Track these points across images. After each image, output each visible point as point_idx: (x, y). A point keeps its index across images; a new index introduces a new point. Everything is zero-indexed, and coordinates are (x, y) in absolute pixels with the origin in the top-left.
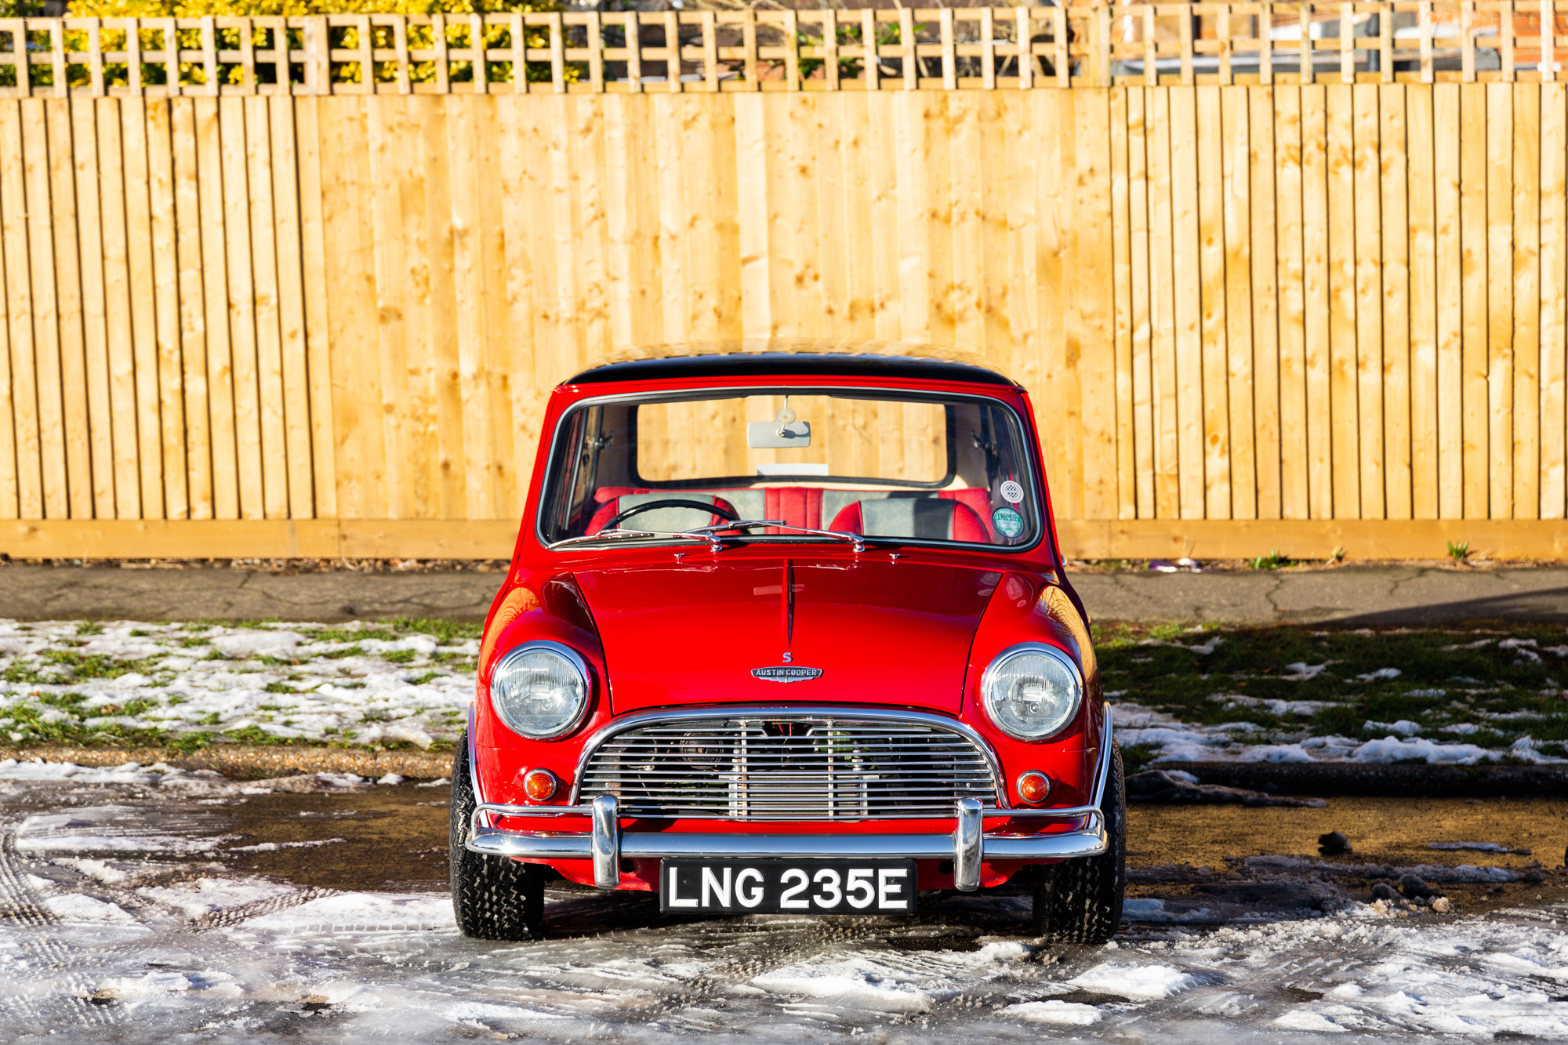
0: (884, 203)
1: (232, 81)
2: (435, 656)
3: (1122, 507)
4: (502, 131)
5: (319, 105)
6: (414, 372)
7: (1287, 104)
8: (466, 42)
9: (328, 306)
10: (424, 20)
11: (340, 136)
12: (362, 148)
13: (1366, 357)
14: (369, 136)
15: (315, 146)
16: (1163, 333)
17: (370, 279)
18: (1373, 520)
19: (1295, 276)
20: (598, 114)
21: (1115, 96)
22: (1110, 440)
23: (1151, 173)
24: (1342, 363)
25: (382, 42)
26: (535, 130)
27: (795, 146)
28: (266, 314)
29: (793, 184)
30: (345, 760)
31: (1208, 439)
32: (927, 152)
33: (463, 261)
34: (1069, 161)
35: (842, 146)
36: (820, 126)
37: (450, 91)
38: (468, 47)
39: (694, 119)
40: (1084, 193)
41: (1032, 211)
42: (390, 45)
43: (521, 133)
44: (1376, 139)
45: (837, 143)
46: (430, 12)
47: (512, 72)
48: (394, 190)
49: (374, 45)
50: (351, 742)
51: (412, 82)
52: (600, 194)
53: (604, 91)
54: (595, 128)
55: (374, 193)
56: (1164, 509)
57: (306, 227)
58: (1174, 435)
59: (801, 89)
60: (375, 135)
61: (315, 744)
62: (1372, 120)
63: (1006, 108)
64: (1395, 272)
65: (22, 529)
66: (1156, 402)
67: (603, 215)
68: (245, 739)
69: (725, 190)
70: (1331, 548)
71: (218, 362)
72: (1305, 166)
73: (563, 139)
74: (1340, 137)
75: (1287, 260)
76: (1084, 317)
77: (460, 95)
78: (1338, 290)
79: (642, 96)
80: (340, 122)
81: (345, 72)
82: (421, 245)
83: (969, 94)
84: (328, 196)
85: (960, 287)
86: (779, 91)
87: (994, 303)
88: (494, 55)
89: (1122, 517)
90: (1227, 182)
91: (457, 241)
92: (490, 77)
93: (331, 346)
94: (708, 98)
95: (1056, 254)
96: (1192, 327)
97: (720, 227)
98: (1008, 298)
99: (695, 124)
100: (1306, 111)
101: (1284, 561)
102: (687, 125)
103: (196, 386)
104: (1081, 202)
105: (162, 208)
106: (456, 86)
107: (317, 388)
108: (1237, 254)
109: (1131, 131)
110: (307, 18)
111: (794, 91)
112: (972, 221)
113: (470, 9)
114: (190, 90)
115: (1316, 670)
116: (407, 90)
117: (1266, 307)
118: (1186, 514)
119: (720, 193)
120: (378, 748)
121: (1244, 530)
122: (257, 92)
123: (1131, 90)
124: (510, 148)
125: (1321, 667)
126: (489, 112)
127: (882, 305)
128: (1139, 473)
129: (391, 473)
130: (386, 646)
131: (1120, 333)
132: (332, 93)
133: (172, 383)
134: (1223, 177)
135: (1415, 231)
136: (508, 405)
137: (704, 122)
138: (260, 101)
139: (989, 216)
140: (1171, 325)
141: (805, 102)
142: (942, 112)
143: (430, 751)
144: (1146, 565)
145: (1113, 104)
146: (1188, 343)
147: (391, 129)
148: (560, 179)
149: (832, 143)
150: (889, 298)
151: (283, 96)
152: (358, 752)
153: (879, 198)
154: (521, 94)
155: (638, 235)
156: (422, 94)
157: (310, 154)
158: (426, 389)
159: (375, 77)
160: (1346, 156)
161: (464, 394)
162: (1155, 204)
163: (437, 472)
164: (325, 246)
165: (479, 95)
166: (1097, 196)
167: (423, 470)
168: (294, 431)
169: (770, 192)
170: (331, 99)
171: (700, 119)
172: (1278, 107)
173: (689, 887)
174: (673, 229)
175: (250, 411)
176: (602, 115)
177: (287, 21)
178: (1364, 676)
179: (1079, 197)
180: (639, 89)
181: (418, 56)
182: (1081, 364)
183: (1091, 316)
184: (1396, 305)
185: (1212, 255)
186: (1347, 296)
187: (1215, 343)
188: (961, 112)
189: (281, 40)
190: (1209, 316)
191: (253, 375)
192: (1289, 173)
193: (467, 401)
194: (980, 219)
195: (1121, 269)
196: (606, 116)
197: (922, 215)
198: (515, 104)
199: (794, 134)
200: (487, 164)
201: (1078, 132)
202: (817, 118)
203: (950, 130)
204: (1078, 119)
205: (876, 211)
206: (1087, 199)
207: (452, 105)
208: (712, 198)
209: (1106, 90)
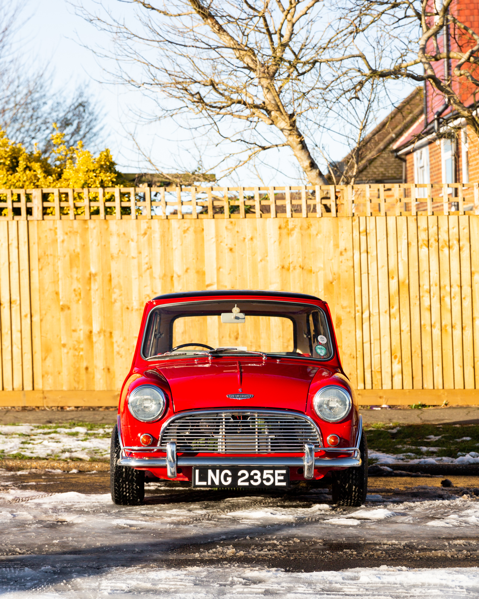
0: (263, 262)
1: (3, 215)
2: (87, 434)
3: (359, 384)
4: (111, 234)
5: (38, 224)
6: (74, 331)
7: (423, 224)
8: (97, 199)
9: (40, 304)
10: (80, 190)
11: (46, 236)
12: (55, 241)
13: (455, 324)
14: (58, 236)
15: (36, 240)
16: (374, 314)
17: (57, 293)
18: (459, 389)
19: (427, 291)
20: (149, 228)
21: (355, 220)
22: (354, 357)
23: (369, 251)
24: (446, 326)
25: (64, 199)
26: (124, 234)
27: (228, 240)
28: (15, 308)
29: (227, 256)
30: (56, 464)
31: (393, 357)
32: (280, 242)
33: (95, 286)
34: (337, 246)
35: (246, 240)
36: (238, 232)
37: (90, 218)
38: (98, 201)
40: (342, 258)
41: (322, 266)
42: (67, 201)
43: (118, 235)
44: (458, 237)
45: (244, 239)
46: (83, 187)
47: (115, 211)
48: (68, 258)
49: (60, 200)
50: (58, 458)
51: (75, 215)
52: (150, 259)
53: (152, 218)
54: (148, 233)
55: (59, 259)
56: (376, 385)
57: (32, 272)
58: (379, 355)
59: (230, 217)
60: (60, 236)
61: (44, 459)
62: (456, 230)
63: (311, 225)
64: (466, 290)
66: (372, 342)
67: (151, 268)
68: (15, 457)
69: (200, 258)
70: (443, 401)
72: (430, 248)
73: (135, 237)
74: (443, 236)
75: (423, 285)
76: (343, 308)
77: (94, 220)
78: (444, 297)
79: (167, 220)
80: (46, 231)
81: (49, 211)
82: (78, 280)
83: (297, 219)
84: (41, 260)
86: (221, 218)
88: (108, 204)
89: (359, 388)
90: (399, 254)
91: (92, 278)
92: (107, 213)
93: (41, 320)
94: (193, 221)
95: (331, 283)
96: (386, 312)
97: (198, 272)
99: (188, 231)
100: (430, 226)
101: (424, 406)
102: (185, 232)
104: (341, 262)
106: (93, 216)
107: (35, 337)
108: (403, 283)
109: (361, 234)
110: (34, 190)
111: (227, 219)
112: (298, 270)
113: (99, 186)
115: (437, 438)
116: (73, 218)
117: (415, 304)
118: (385, 387)
119: (198, 259)
120: (69, 460)
121: (408, 393)
122: (13, 219)
123: (361, 218)
124: (114, 241)
125: (440, 437)
128: (365, 371)
129: (65, 372)
130: (67, 431)
131: (357, 314)
132: (43, 219)
134: (398, 252)
135: (474, 274)
136: (112, 344)
137: (192, 230)
138: (15, 222)
139: (304, 268)
140: (378, 311)
141: (231, 222)
142: (286, 227)
143: (90, 461)
144: (369, 407)
145: (354, 223)
146: (385, 318)
147: (67, 234)
148: (134, 253)
149: (242, 239)
151: (24, 220)
152: (61, 462)
153: (261, 261)
154: (119, 219)
155: (165, 275)
157: (34, 243)
158: (79, 338)
159: (61, 213)
160: (446, 244)
161: (95, 339)
162: (371, 263)
163: (83, 371)
164: (39, 280)
165: (102, 220)
166: (348, 260)
167: (78, 370)
168: (26, 355)
169: (218, 258)
170: (43, 222)
171: (190, 229)
172: (419, 225)
173: (203, 477)
174: (180, 273)
175: (8, 347)
176: (151, 228)
177: (26, 191)
178: (457, 440)
179: (340, 260)
180: (165, 218)
181: (78, 205)
182: (342, 327)
183: (346, 307)
184: (467, 303)
185: (394, 283)
186: (447, 300)
187: (395, 318)
188: (293, 226)
189: (23, 198)
190: (393, 307)
191: (10, 332)
192: (424, 251)
193: (96, 342)
194: (301, 269)
195: (358, 289)
196: (153, 228)
197: (278, 267)
198: (116, 223)
199: (227, 235)
200: (105, 247)
201: (340, 234)
202: (236, 229)
203: (289, 234)
204: (340, 229)
205: (260, 266)
206: (344, 261)
207: (91, 224)
208: (194, 261)
209: (351, 218)
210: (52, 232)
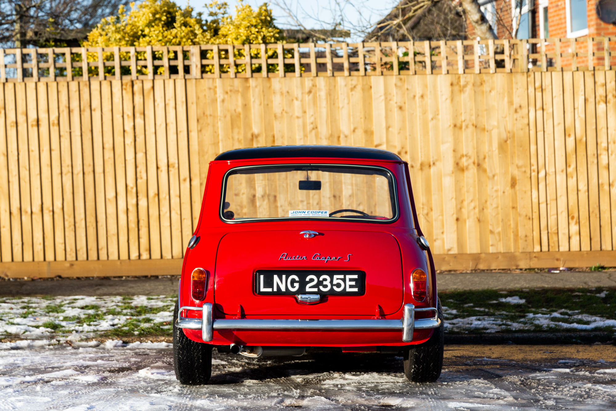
0: (434, 121)
1: (159, 73)
3: (535, 246)
4: (274, 93)
5: (196, 83)
6: (236, 195)
7: (600, 78)
8: (259, 56)
9: (200, 168)
10: (241, 47)
11: (205, 96)
12: (214, 100)
14: (218, 95)
15: (195, 100)
16: (551, 174)
19: (605, 149)
20: (314, 86)
21: (530, 76)
22: (529, 219)
23: (545, 107)
25: (223, 56)
26: (288, 92)
27: (396, 98)
28: (173, 172)
29: (396, 114)
31: (570, 217)
32: (452, 100)
34: (511, 103)
35: (417, 98)
36: (407, 89)
37: (252, 76)
38: (259, 58)
39: (355, 87)
40: (517, 116)
41: (496, 124)
42: (226, 58)
43: (282, 94)
45: (414, 96)
46: (243, 44)
47: (278, 68)
48: (228, 118)
49: (220, 57)
51: (236, 73)
52: (315, 119)
53: (317, 76)
54: (313, 91)
55: (219, 119)
56: (552, 247)
57: (190, 134)
58: (556, 216)
59: (399, 74)
60: (220, 95)
63: (484, 81)
65: (67, 265)
66: (548, 202)
67: (317, 128)
69: (368, 117)
71: (152, 191)
72: (608, 104)
73: (300, 96)
75: (601, 143)
76: (518, 167)
77: (256, 78)
79: (333, 78)
80: (205, 90)
81: (207, 69)
82: (239, 141)
83: (469, 75)
84: (200, 121)
85: (466, 156)
86: (390, 75)
87: (480, 162)
88: (270, 61)
89: (535, 250)
90: (576, 111)
91: (255, 139)
92: (269, 71)
93: (201, 185)
94: (361, 78)
95: (506, 141)
96: (562, 171)
97: (366, 132)
98: (486, 160)
99: (355, 89)
100: (608, 81)
101: (603, 268)
102: (352, 90)
103: (143, 203)
104: (516, 120)
105: (129, 126)
106: (255, 74)
107: (195, 203)
108: (581, 140)
109: (536, 90)
110: (192, 47)
111: (396, 75)
112: (471, 128)
113: (261, 42)
114: (141, 77)
116: (234, 76)
117: (593, 162)
118: (562, 249)
119: (366, 118)
121: (586, 255)
122: (170, 78)
123: (536, 73)
124: (277, 100)
126: (268, 85)
127: (434, 164)
128: (542, 232)
131: (533, 174)
132: (202, 78)
133: (132, 201)
134: (574, 109)
136: (276, 207)
137: (359, 88)
138: (171, 81)
139: (478, 126)
140: (554, 170)
141: (401, 79)
142: (458, 83)
144: (546, 270)
145: (529, 79)
146: (561, 178)
147: (227, 93)
148: (298, 112)
149: (412, 96)
150: (437, 160)
151: (181, 79)
153: (432, 119)
154: (282, 77)
155: (331, 135)
156: (240, 78)
157: (192, 103)
158: (241, 202)
159: (220, 71)
161: (258, 204)
162: (547, 120)
164: (199, 142)
165: (264, 78)
166: (523, 117)
168: (185, 221)
169: (387, 117)
170: (202, 80)
171: (357, 87)
172: (597, 80)
174: (347, 132)
175: (166, 212)
176: (316, 86)
177: (183, 48)
179: (515, 117)
180: (332, 74)
181: (238, 62)
182: (517, 187)
183: (521, 167)
185: (571, 141)
187: (572, 177)
188: (466, 83)
189: (180, 56)
190: (570, 166)
191: (168, 197)
192: (601, 107)
193: (259, 207)
194: (474, 127)
195: (533, 147)
196: (318, 86)
197: (450, 126)
198: (279, 81)
199: (397, 93)
200: (267, 106)
201: (514, 90)
202: (406, 86)
203: (461, 91)
204: (514, 85)
205: (430, 125)
206: (518, 119)
207: (252, 82)
208: (362, 120)
209: (525, 74)
210: (212, 91)
